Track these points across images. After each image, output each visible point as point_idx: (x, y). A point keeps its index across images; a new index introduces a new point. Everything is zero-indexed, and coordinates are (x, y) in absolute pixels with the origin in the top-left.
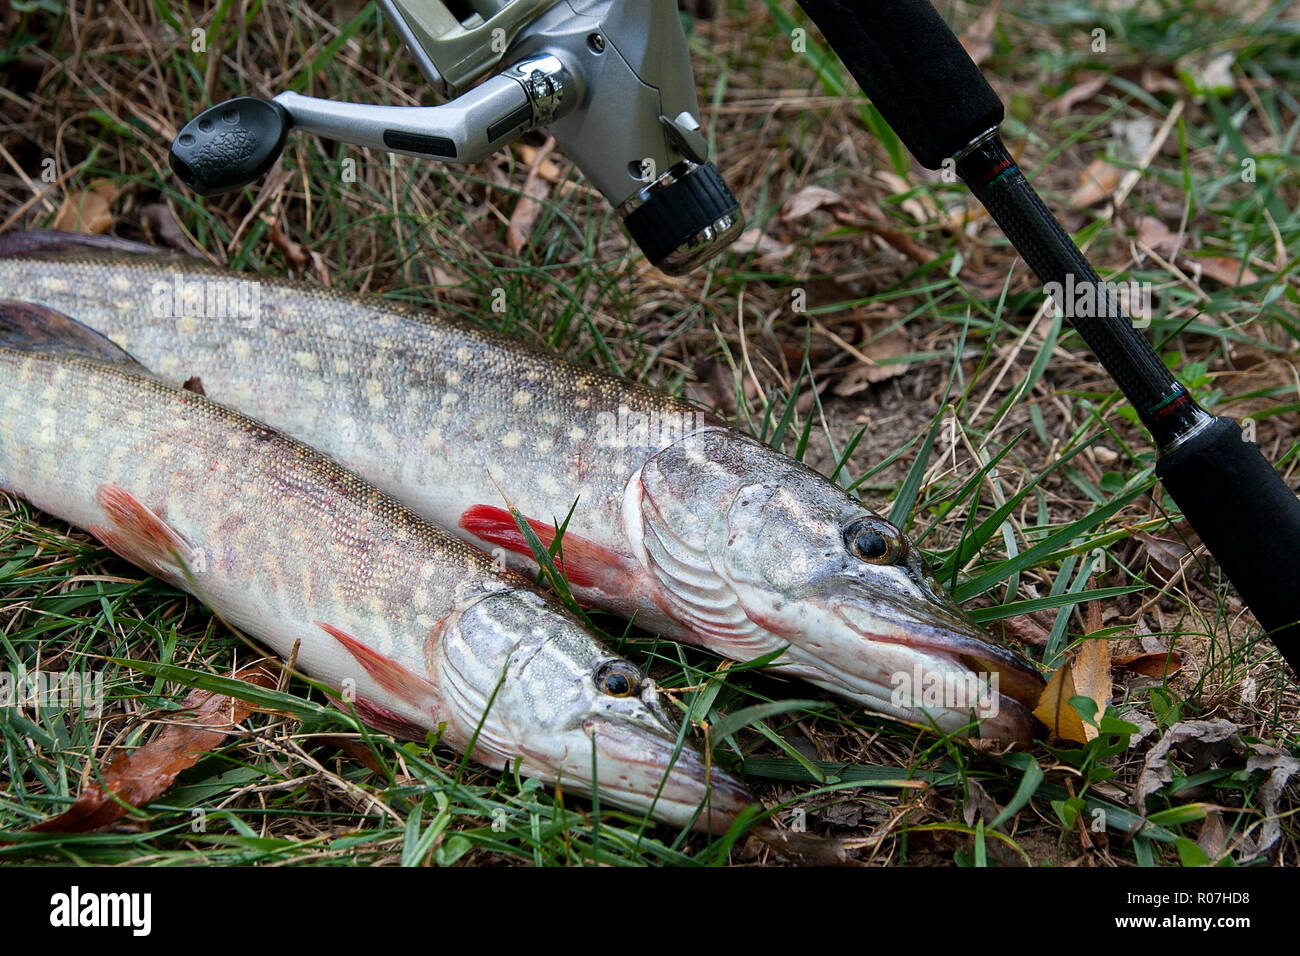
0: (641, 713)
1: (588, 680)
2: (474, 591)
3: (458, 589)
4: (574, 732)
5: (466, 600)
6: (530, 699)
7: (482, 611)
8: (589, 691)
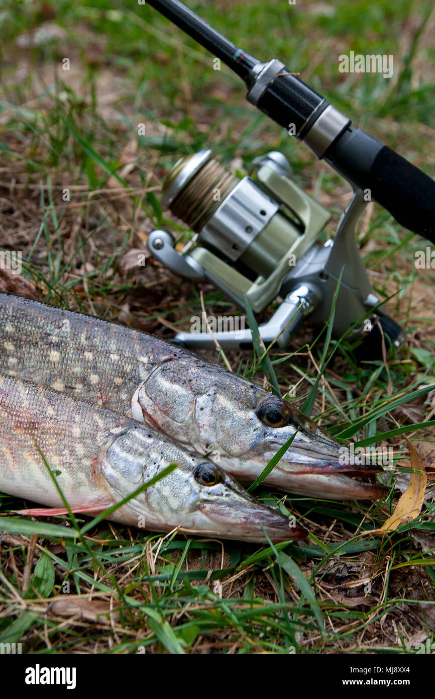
0: (227, 493)
1: (192, 480)
2: (107, 437)
3: (98, 438)
4: (195, 513)
5: (105, 444)
6: (165, 498)
7: (116, 448)
8: (196, 487)
